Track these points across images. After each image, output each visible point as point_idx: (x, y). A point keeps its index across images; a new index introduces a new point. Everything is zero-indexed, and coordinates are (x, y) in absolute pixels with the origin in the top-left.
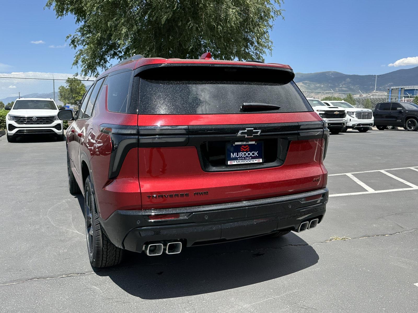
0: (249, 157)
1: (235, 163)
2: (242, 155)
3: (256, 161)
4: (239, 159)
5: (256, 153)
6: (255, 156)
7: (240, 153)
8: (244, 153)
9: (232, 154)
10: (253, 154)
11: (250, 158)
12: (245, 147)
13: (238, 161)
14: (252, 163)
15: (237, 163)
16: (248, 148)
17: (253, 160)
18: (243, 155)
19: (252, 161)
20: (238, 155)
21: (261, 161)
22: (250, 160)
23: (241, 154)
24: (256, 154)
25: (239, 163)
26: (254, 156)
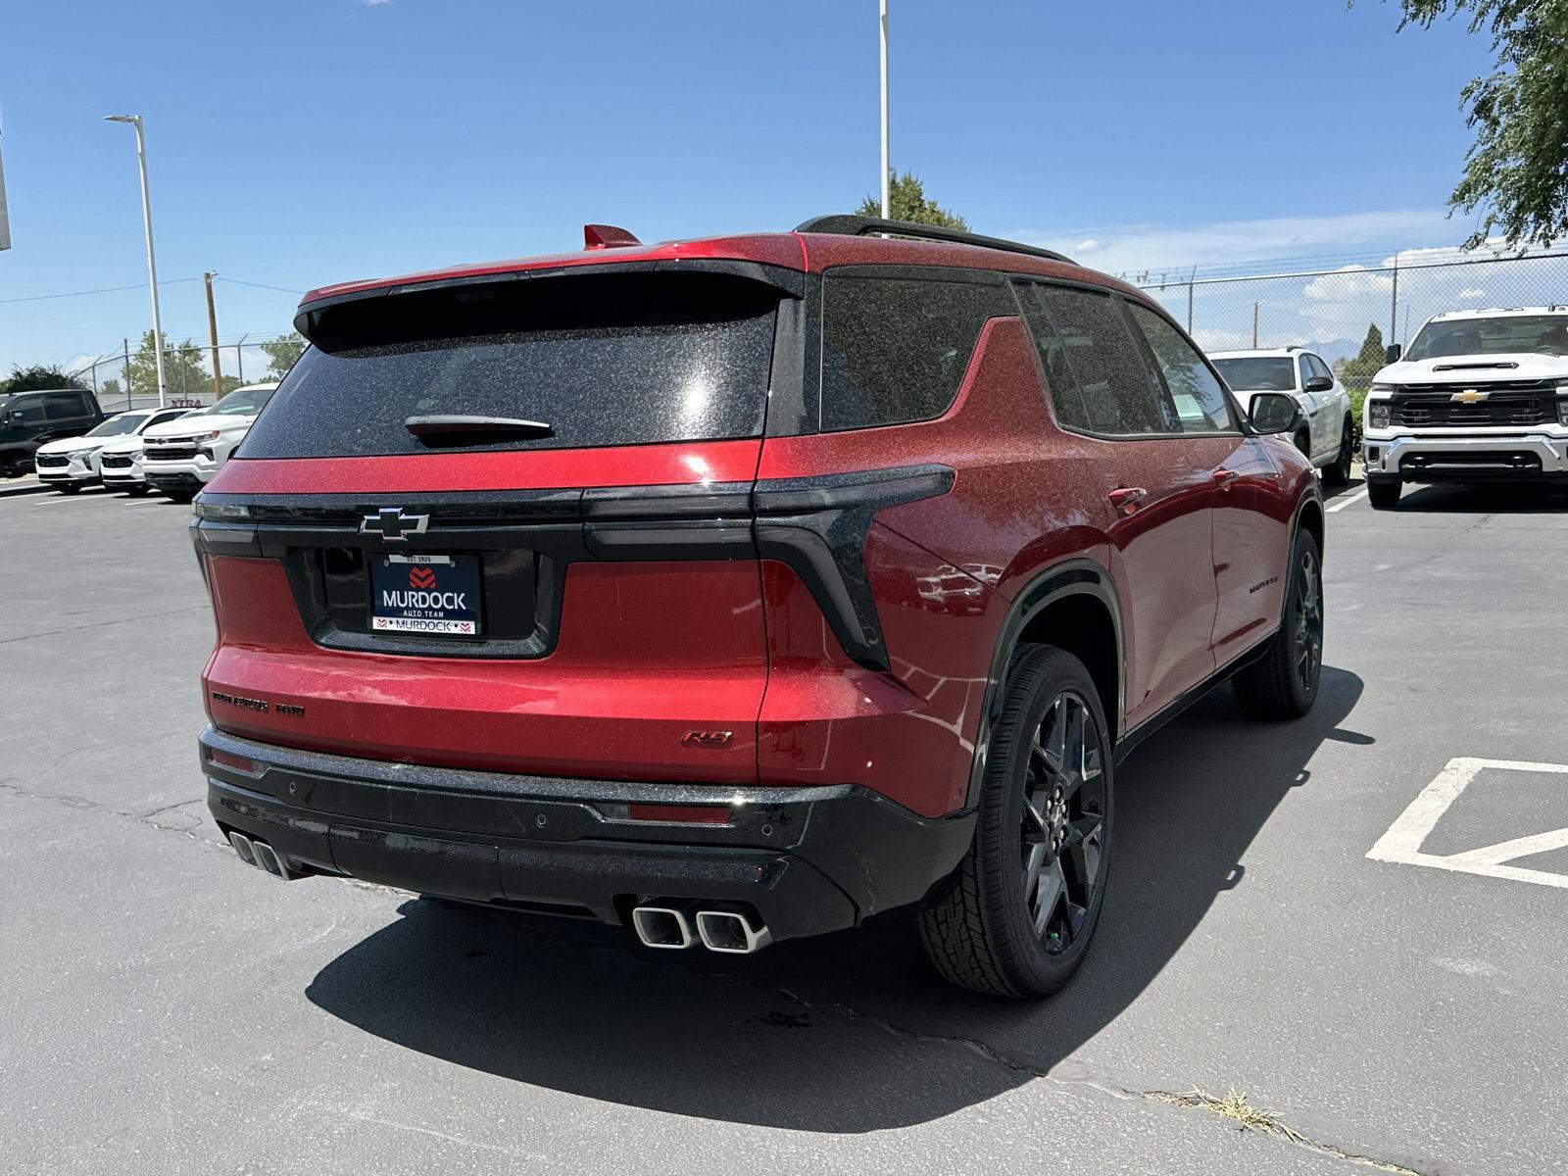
0: (438, 610)
1: (393, 627)
2: (414, 600)
3: (455, 628)
4: (405, 613)
5: (458, 597)
6: (456, 608)
7: (410, 593)
8: (421, 594)
9: (385, 593)
10: (450, 601)
11: (441, 614)
12: (422, 575)
13: (401, 620)
14: (443, 632)
15: (399, 629)
16: (433, 577)
17: (447, 622)
18: (417, 601)
19: (442, 628)
20: (402, 602)
21: (471, 628)
22: (436, 621)
23: (413, 596)
24: (459, 601)
25: (406, 629)
26: (452, 607)
